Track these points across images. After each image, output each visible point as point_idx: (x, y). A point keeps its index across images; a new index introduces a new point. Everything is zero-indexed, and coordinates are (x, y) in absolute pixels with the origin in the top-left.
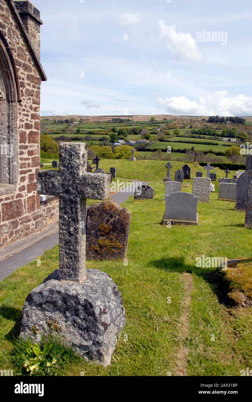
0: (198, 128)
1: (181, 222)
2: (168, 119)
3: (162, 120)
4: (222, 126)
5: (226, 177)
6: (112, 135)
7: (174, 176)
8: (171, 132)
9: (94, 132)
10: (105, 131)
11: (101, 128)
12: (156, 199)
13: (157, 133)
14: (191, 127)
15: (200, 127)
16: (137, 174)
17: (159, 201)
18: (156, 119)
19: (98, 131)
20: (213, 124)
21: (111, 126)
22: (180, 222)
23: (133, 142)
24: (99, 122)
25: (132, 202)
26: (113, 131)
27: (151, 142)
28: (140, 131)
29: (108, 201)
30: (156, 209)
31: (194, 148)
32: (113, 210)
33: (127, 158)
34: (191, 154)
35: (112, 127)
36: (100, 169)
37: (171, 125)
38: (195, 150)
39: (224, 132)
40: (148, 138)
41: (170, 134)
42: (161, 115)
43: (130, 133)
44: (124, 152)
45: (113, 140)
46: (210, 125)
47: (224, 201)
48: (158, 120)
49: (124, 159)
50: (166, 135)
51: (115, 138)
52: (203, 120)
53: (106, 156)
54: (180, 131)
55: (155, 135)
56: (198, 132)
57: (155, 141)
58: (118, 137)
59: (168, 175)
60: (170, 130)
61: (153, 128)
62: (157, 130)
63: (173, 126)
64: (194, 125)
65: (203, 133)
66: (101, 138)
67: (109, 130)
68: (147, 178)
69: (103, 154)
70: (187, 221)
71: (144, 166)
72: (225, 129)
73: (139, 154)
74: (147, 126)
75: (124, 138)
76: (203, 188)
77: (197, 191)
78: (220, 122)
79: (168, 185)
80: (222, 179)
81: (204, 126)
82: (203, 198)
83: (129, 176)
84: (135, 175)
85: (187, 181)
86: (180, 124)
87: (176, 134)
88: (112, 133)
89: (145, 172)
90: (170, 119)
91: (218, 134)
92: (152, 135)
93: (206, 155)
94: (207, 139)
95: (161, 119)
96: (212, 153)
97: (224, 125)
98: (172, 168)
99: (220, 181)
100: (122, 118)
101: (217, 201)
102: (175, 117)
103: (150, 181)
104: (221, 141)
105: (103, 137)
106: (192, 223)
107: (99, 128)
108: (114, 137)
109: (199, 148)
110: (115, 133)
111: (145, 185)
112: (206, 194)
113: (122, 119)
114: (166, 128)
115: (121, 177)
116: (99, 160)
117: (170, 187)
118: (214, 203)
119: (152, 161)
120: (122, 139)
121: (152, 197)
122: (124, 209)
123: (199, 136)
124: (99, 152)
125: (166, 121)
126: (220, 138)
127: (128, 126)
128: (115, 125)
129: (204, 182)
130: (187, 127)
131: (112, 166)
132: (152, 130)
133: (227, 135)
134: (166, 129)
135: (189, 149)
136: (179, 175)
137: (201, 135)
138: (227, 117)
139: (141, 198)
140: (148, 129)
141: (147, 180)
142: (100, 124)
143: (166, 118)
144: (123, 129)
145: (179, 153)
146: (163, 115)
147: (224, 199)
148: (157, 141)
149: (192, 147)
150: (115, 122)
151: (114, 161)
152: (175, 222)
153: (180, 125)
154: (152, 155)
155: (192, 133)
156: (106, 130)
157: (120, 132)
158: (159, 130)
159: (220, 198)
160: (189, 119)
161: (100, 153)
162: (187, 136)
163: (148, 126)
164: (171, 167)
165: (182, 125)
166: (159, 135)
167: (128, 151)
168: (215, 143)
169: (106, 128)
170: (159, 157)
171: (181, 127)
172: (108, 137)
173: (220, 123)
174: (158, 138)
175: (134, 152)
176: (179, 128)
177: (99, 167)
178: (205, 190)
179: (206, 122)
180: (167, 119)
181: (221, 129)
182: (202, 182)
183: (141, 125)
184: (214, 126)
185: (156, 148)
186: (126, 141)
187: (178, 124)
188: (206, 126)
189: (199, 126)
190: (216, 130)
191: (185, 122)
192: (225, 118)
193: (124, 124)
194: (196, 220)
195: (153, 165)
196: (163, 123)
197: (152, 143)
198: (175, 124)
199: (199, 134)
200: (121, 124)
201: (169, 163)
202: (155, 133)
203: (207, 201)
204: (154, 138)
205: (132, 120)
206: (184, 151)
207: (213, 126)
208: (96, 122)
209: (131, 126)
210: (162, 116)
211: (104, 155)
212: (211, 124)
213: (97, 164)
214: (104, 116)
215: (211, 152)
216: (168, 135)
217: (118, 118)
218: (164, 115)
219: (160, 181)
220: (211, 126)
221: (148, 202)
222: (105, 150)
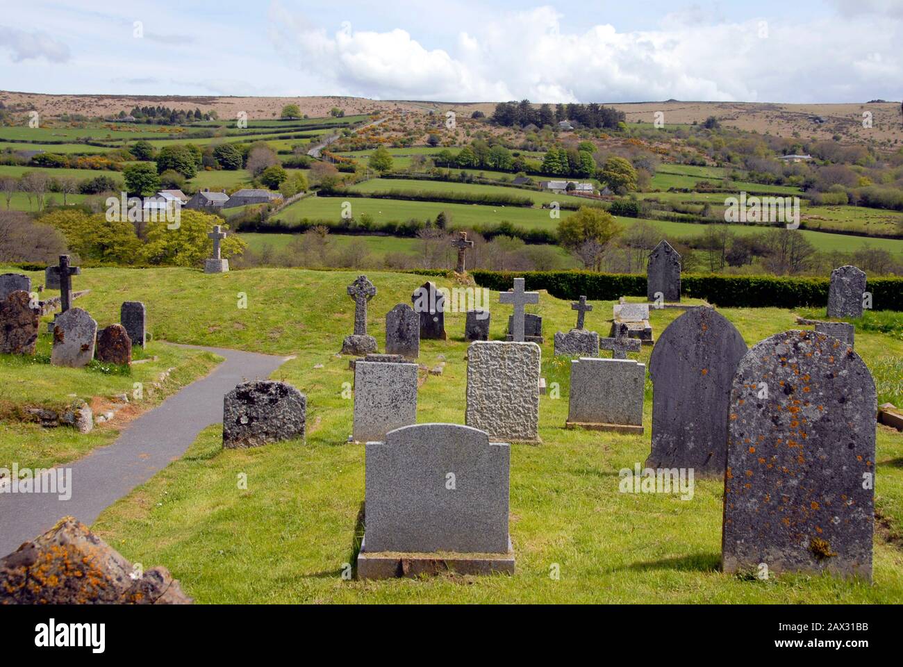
0: (457, 145)
1: (441, 562)
2: (348, 111)
3: (325, 115)
4: (543, 138)
5: (580, 325)
6: (134, 170)
7: (382, 329)
8: (361, 160)
9: (60, 159)
10: (104, 155)
11: (87, 142)
12: (316, 439)
13: (308, 163)
14: (433, 143)
15: (465, 143)
16: (236, 325)
17: (330, 448)
18: (303, 112)
19: (76, 154)
20: (512, 131)
21: (129, 136)
22: (434, 562)
23: (220, 198)
24: (79, 118)
25: (212, 456)
26: (136, 155)
27: (286, 197)
28: (245, 157)
29: (57, 537)
30: (319, 489)
31: (448, 218)
32: (87, 589)
33: (196, 262)
34: (438, 241)
35: (135, 139)
36: (75, 311)
37: (359, 136)
38: (449, 224)
39: (549, 158)
40: (277, 183)
41: (357, 167)
42: (324, 97)
43: (205, 165)
44: (184, 237)
45: (140, 189)
46: (502, 133)
47: (592, 432)
48: (310, 115)
49: (182, 265)
50: (341, 170)
51: (148, 184)
52: (476, 115)
53: (111, 253)
54: (394, 156)
55: (304, 173)
56: (457, 159)
57: (302, 194)
58: (159, 179)
59: (359, 326)
60: (357, 154)
61: (294, 147)
62: (310, 153)
63: (369, 139)
64: (445, 135)
65: (476, 162)
66: (88, 184)
67: (122, 150)
68: (274, 340)
69: (100, 244)
70: (468, 557)
71: (262, 291)
72: (554, 148)
73: (243, 243)
74: (270, 139)
75: (180, 184)
76: (510, 384)
77: (488, 397)
78: (536, 123)
79: (368, 377)
80: (567, 336)
81: (479, 137)
82: (510, 428)
83: (204, 335)
84: (226, 328)
85: (433, 345)
86: (394, 130)
87: (378, 168)
88: (133, 163)
89: (268, 316)
90: (357, 113)
91: (529, 167)
92: (290, 172)
93: (490, 244)
94: (491, 184)
95: (323, 113)
96: (512, 237)
97: (549, 132)
98: (372, 300)
99: (558, 342)
100: (171, 106)
101: (566, 432)
102: (374, 103)
103: (290, 354)
104: (542, 190)
105: (97, 180)
106: (490, 563)
107: (80, 143)
108: (144, 179)
109: (464, 217)
110: (145, 162)
111: (267, 382)
112: (523, 407)
113: (171, 110)
114: (342, 146)
115: (170, 341)
116: (74, 271)
117: (375, 387)
118: (556, 444)
119: (293, 271)
120: (174, 186)
121: (301, 432)
122: (153, 580)
123: (463, 175)
124: (82, 237)
125: (341, 120)
126: (536, 179)
127: (197, 136)
128: (145, 131)
129: (513, 361)
130: (418, 143)
131: (130, 298)
132: (291, 153)
133: (560, 168)
134: (340, 151)
135: (428, 224)
136: (401, 324)
137: (469, 172)
138: (559, 106)
139: (253, 436)
140: (273, 150)
141: (275, 347)
142: (82, 127)
143: (340, 109)
144: (177, 148)
145: (392, 239)
146: (328, 97)
147: (593, 424)
148: (309, 192)
149: (440, 216)
150: (144, 119)
151: (141, 274)
152: (412, 563)
153: (394, 134)
154: (291, 245)
155: (438, 164)
156: (107, 150)
157: (166, 158)
158: (314, 152)
159: (577, 418)
160: (424, 112)
161: (85, 242)
162: (419, 175)
163: (275, 138)
164: (371, 297)
165: (401, 135)
166: (315, 173)
167: (199, 231)
168: (522, 201)
169: (110, 144)
170: (318, 255)
171: (399, 144)
172: (118, 177)
173: (533, 126)
174: (314, 185)
175: (221, 236)
176: (391, 145)
177: (74, 303)
178: (517, 392)
179: (488, 122)
180: (346, 114)
181: (540, 148)
182: (503, 359)
183: (247, 135)
184: (515, 137)
185: (306, 220)
186: (192, 195)
187: (386, 130)
188: (486, 136)
189: (461, 139)
190: (521, 153)
191: (411, 125)
192: (554, 110)
193: (181, 129)
194: (504, 551)
195: (297, 286)
196: (329, 126)
197: (290, 200)
198: (373, 130)
199: (462, 167)
200: (171, 127)
201: (362, 279)
202: (302, 166)
203: (531, 439)
204: (300, 184)
205: (212, 114)
206: (409, 231)
207: (513, 136)
208: (66, 120)
209: (209, 137)
210: (326, 101)
211: (103, 247)
212: (503, 130)
213: (65, 287)
214: (101, 97)
215: (506, 231)
216: (352, 170)
217: (155, 105)
218: (333, 97)
219: (327, 353)
220: (506, 138)
221: (285, 454)
222: (106, 229)
